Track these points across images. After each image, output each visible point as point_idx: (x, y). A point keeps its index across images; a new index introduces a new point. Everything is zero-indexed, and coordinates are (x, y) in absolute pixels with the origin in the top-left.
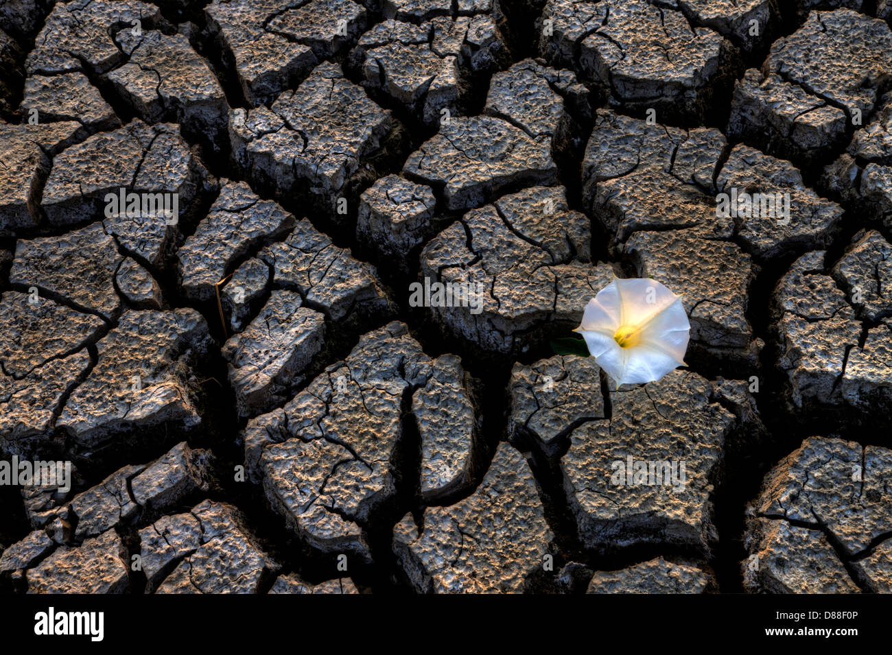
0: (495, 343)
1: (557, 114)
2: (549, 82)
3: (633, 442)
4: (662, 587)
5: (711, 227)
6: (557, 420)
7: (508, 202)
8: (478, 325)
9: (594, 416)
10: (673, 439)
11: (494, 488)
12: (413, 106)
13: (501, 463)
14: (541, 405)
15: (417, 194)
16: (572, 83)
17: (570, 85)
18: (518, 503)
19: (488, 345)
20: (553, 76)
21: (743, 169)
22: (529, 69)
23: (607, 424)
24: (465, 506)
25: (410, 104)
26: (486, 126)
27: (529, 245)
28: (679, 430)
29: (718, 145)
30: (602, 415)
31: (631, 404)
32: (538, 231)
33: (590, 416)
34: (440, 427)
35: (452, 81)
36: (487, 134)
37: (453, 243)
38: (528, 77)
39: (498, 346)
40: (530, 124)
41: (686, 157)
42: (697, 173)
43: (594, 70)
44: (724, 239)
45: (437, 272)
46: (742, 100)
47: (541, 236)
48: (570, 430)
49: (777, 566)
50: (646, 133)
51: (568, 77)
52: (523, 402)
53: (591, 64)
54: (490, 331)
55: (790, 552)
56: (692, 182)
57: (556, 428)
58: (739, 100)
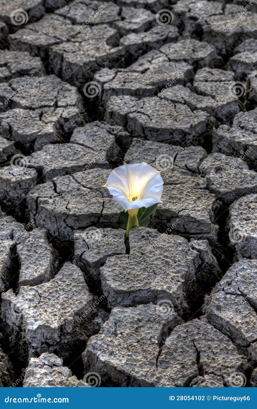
0: (68, 234)
1: (111, 142)
2: (107, 131)
3: (141, 261)
4: (151, 314)
5: (194, 184)
6: (98, 253)
7: (79, 175)
8: (58, 224)
9: (120, 252)
10: (163, 260)
11: (60, 280)
12: (28, 145)
13: (66, 270)
14: (89, 247)
15: (27, 172)
16: (121, 131)
17: (120, 131)
18: (73, 284)
19: (64, 236)
20: (110, 128)
21: (214, 162)
22: (96, 125)
23: (127, 255)
24: (43, 286)
25: (26, 144)
26: (69, 147)
27: (89, 190)
28: (167, 257)
29: (201, 153)
30: (125, 252)
31: (141, 247)
32: (95, 184)
33: (117, 252)
34: (32, 257)
35: (51, 131)
36: (70, 150)
37: (46, 188)
38: (95, 129)
39: (69, 236)
40: (95, 147)
41: (183, 157)
42: (188, 164)
43: (135, 131)
44: (201, 189)
45: (36, 199)
46: (218, 138)
47: (96, 186)
48: (105, 257)
49: (217, 309)
50: (160, 148)
51: (118, 128)
52: (80, 246)
53: (133, 127)
54: (65, 228)
55: (224, 304)
56: (185, 168)
57: (98, 257)
58: (216, 138)
